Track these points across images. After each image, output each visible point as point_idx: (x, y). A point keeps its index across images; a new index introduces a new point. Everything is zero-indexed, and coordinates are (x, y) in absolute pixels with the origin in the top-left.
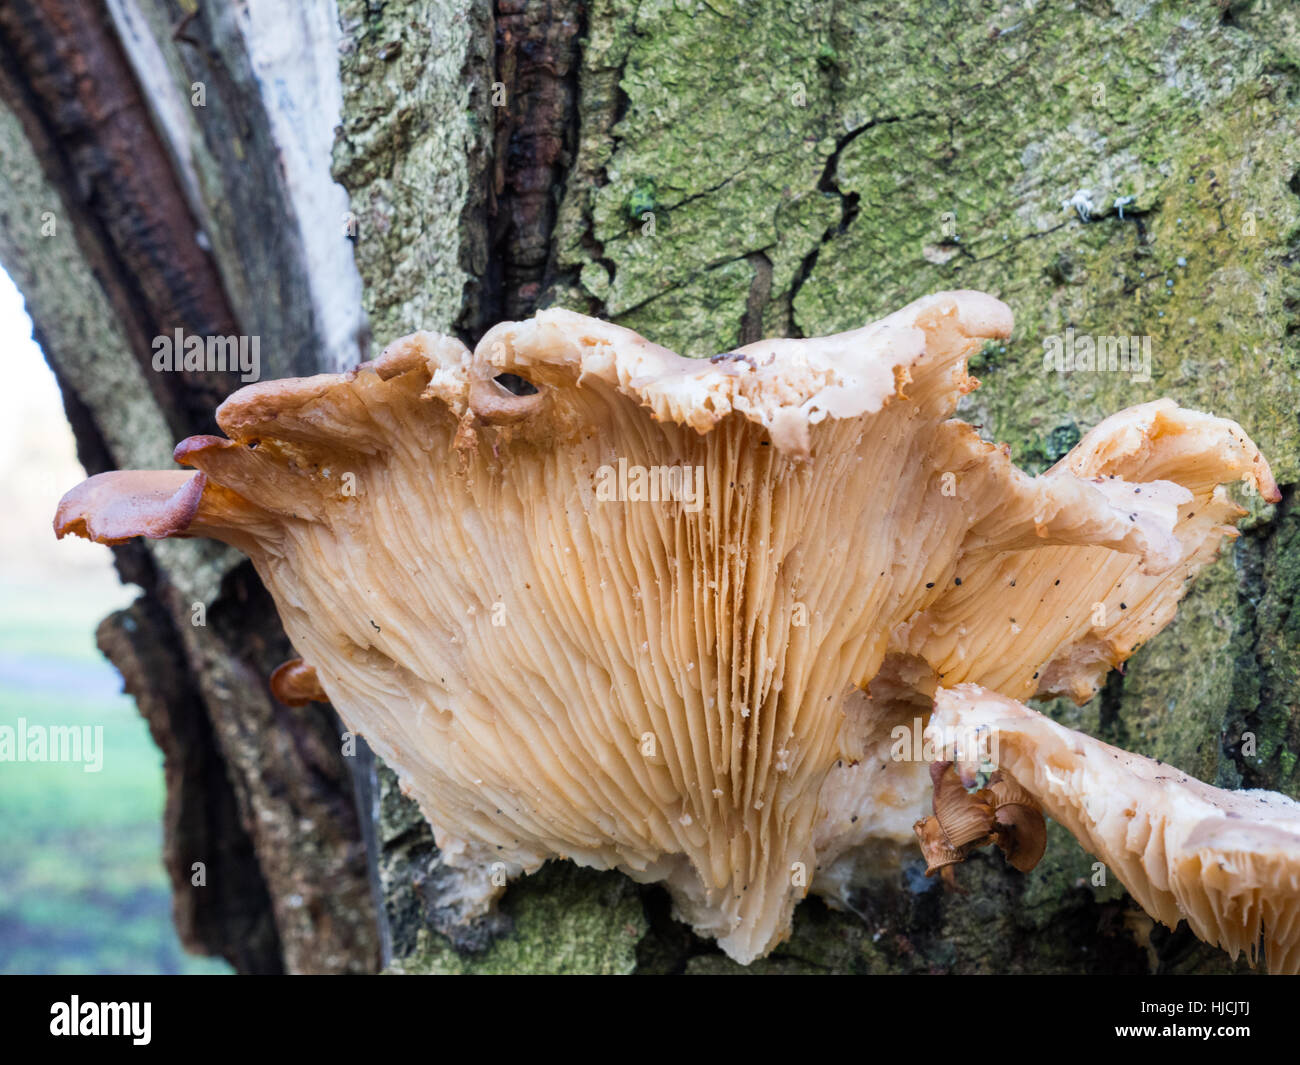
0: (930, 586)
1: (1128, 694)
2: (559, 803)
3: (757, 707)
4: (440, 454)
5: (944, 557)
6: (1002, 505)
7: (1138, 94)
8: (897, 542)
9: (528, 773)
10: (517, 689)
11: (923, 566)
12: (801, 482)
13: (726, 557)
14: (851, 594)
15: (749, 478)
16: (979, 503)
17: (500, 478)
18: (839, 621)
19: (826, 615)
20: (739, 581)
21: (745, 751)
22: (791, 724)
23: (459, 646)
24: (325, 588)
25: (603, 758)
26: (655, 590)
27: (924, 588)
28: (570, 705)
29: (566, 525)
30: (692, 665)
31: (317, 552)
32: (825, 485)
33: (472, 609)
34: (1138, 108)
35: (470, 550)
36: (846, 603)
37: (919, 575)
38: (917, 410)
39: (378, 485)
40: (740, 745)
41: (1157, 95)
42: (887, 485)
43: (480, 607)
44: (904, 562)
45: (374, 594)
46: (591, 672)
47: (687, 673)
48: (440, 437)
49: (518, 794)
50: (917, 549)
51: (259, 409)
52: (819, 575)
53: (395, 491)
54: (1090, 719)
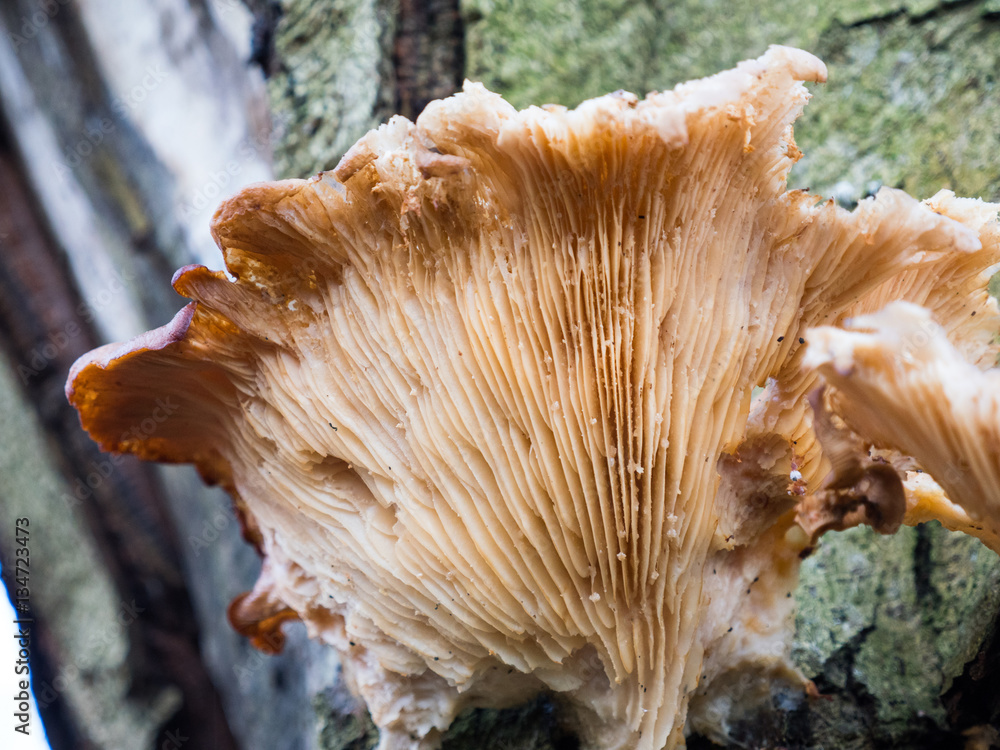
0: (780, 339)
1: (935, 564)
2: (488, 582)
3: (650, 466)
4: (385, 255)
5: (789, 312)
6: (832, 244)
7: (875, 113)
8: (751, 306)
9: (463, 551)
10: (452, 461)
11: (772, 325)
12: (672, 246)
13: (618, 316)
14: (718, 350)
15: (631, 243)
16: (813, 256)
17: (433, 270)
18: (710, 378)
19: (700, 368)
20: (629, 335)
21: (640, 513)
22: (678, 483)
23: (403, 431)
24: (291, 407)
25: (526, 525)
26: (563, 348)
27: (776, 343)
28: (497, 469)
29: (489, 293)
30: (595, 420)
31: (284, 374)
32: (690, 251)
33: (414, 391)
34: (876, 122)
35: (412, 333)
36: (714, 361)
37: (771, 333)
38: (756, 189)
39: (335, 299)
40: (637, 509)
41: (890, 111)
42: (738, 258)
43: (421, 387)
44: (757, 322)
45: (332, 398)
46: (514, 435)
47: (591, 426)
48: (385, 243)
49: (454, 582)
50: (767, 311)
51: (246, 202)
52: (691, 333)
53: (349, 298)
54: (908, 595)
